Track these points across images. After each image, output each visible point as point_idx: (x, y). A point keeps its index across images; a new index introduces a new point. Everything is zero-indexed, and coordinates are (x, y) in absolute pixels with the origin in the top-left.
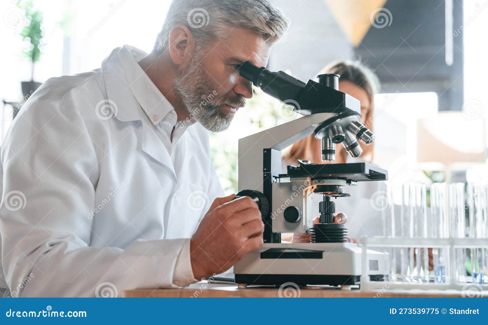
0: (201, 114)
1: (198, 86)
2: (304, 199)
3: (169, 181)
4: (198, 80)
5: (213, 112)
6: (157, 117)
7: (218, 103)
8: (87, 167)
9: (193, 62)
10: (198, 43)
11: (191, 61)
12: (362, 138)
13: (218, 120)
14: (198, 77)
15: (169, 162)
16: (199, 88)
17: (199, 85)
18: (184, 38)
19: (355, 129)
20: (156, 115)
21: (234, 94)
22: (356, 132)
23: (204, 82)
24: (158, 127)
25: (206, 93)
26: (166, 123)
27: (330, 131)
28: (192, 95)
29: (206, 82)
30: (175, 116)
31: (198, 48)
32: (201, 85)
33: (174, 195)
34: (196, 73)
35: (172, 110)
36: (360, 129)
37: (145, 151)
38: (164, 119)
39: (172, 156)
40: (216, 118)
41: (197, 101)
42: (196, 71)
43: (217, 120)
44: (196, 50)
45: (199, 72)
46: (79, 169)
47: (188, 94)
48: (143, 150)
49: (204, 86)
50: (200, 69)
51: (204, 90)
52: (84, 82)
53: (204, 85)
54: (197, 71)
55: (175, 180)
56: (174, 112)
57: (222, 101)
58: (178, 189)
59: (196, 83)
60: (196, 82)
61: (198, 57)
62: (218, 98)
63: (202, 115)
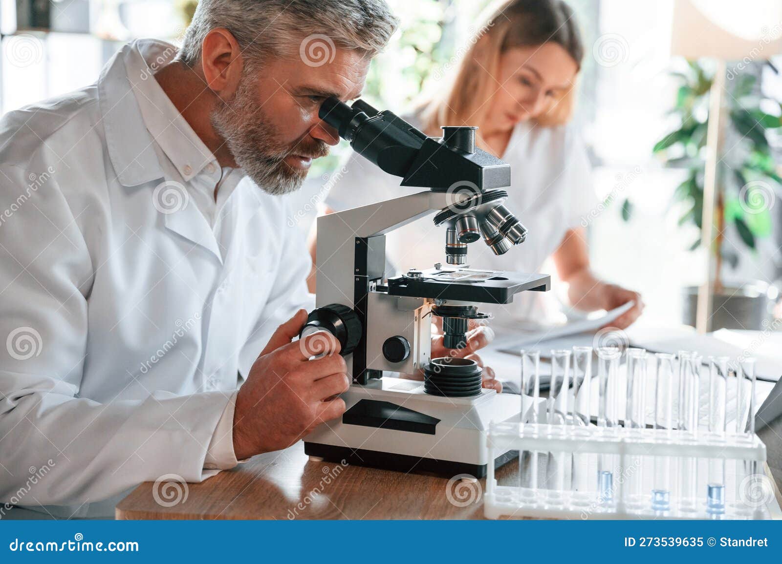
0: (254, 170)
1: (249, 129)
2: (416, 323)
3: (210, 269)
4: (250, 120)
5: (274, 167)
6: (189, 169)
7: (282, 154)
8: (74, 269)
9: (240, 91)
10: (248, 61)
11: (237, 89)
12: (509, 234)
13: (281, 181)
14: (248, 115)
15: (210, 239)
16: (252, 132)
17: (252, 127)
18: (226, 50)
19: (499, 220)
20: (188, 166)
21: (309, 139)
22: (499, 225)
23: (258, 122)
24: (193, 183)
25: (263, 139)
26: (204, 177)
27: (459, 224)
28: (240, 141)
29: (262, 123)
30: (217, 170)
31: (249, 69)
32: (254, 127)
33: (218, 289)
34: (247, 108)
35: (213, 161)
36: (505, 221)
37: (170, 228)
38: (202, 172)
39: (214, 228)
40: (278, 178)
41: (248, 151)
42: (246, 104)
43: (279, 180)
44: (245, 72)
45: (250, 107)
46: (62, 275)
47: (235, 139)
48: (167, 227)
49: (260, 129)
50: (252, 103)
51: (259, 134)
52: (69, 121)
53: (259, 127)
54: (248, 106)
55: (220, 266)
56: (216, 163)
57: (288, 151)
58: (226, 280)
59: (245, 124)
60: (247, 123)
61: (248, 84)
62: (283, 147)
63: (256, 172)
